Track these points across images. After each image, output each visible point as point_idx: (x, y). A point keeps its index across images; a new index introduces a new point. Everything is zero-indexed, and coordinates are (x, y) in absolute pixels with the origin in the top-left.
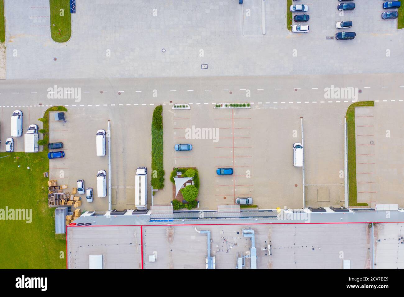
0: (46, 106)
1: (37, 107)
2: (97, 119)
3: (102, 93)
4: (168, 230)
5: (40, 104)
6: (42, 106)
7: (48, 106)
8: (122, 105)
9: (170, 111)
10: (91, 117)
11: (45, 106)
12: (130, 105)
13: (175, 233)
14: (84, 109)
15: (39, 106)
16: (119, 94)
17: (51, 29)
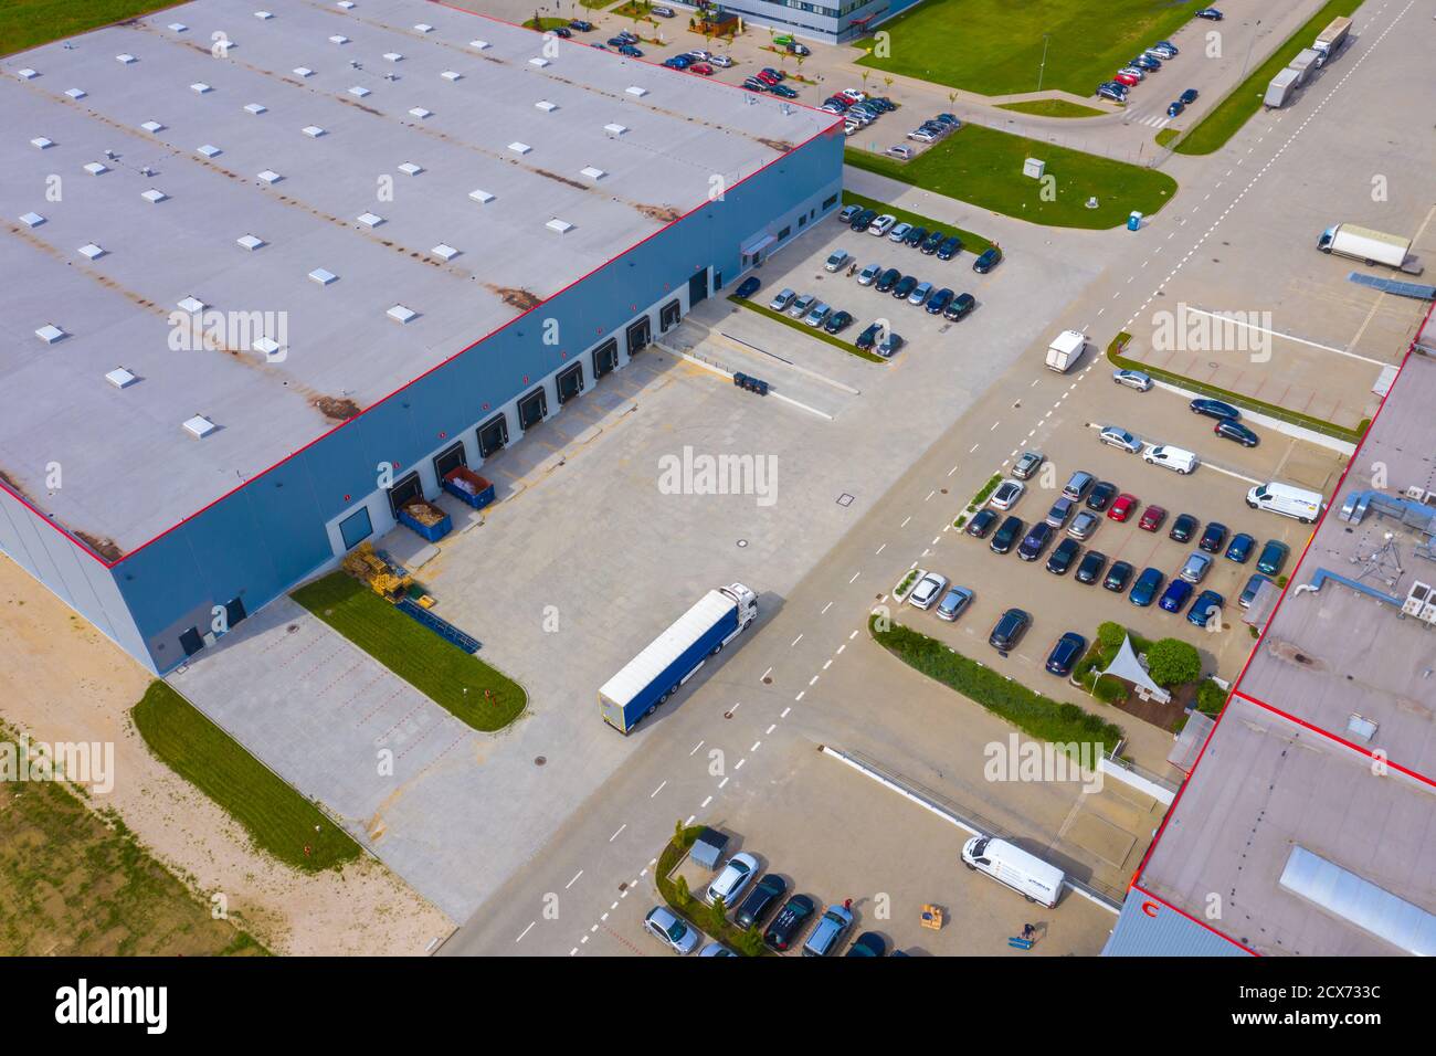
0: (642, 874)
1: (622, 901)
2: (793, 773)
3: (731, 716)
4: (1276, 654)
5: (623, 887)
6: (633, 885)
7: (647, 871)
8: (802, 693)
9: (901, 610)
10: (773, 782)
11: (638, 878)
12: (816, 677)
13: (1292, 643)
14: (737, 785)
15: (625, 893)
16: (768, 681)
17: (459, 716)
